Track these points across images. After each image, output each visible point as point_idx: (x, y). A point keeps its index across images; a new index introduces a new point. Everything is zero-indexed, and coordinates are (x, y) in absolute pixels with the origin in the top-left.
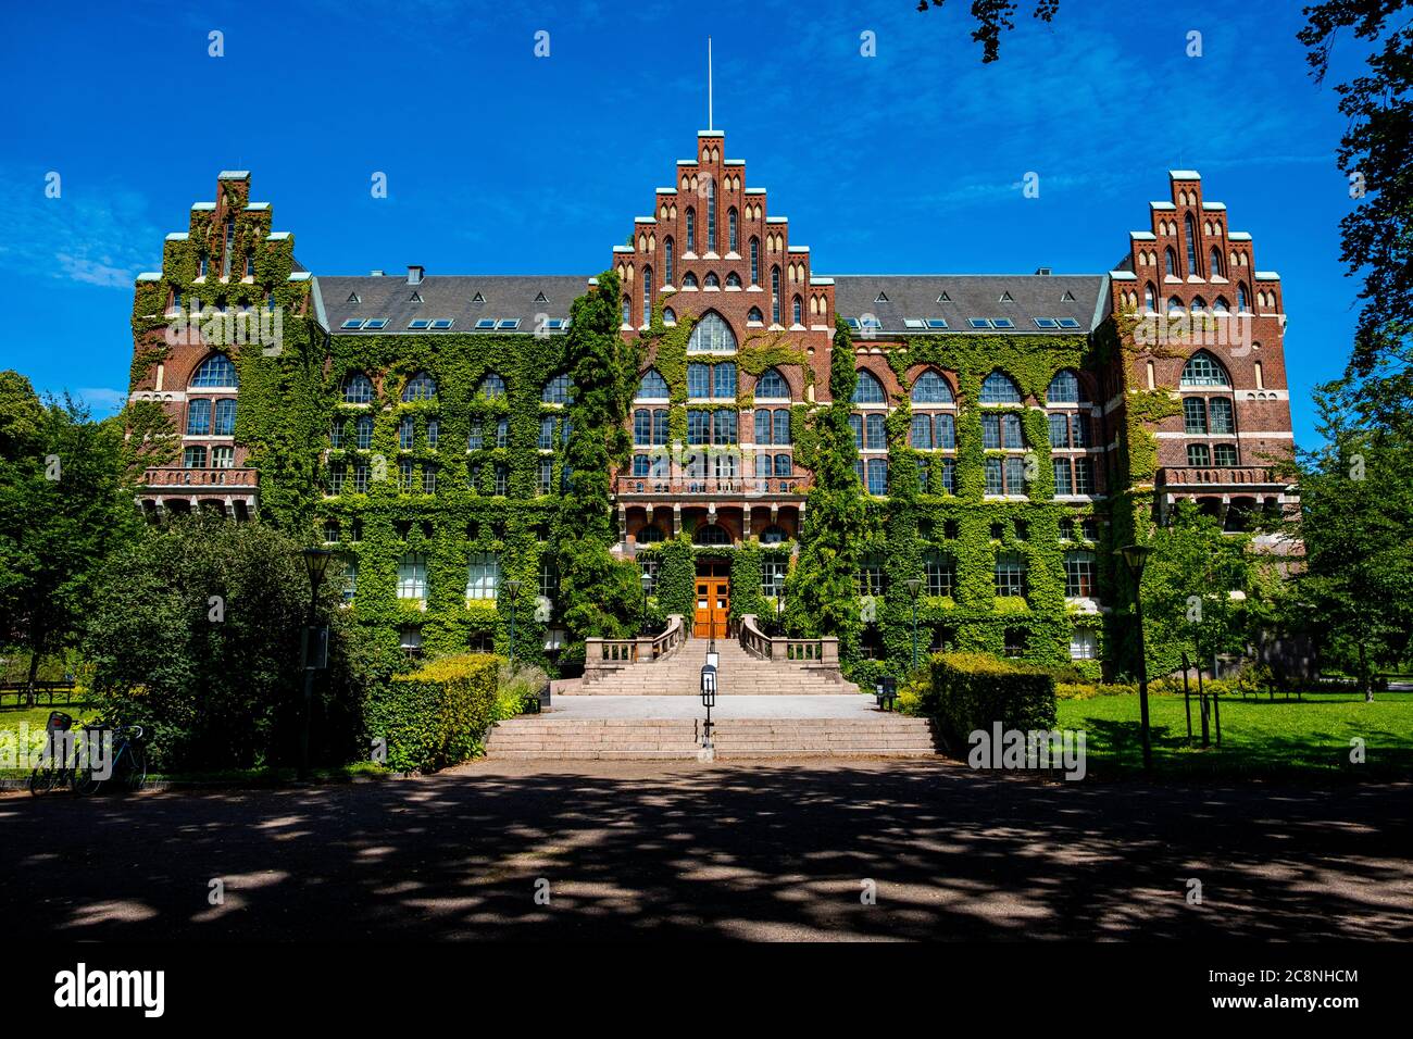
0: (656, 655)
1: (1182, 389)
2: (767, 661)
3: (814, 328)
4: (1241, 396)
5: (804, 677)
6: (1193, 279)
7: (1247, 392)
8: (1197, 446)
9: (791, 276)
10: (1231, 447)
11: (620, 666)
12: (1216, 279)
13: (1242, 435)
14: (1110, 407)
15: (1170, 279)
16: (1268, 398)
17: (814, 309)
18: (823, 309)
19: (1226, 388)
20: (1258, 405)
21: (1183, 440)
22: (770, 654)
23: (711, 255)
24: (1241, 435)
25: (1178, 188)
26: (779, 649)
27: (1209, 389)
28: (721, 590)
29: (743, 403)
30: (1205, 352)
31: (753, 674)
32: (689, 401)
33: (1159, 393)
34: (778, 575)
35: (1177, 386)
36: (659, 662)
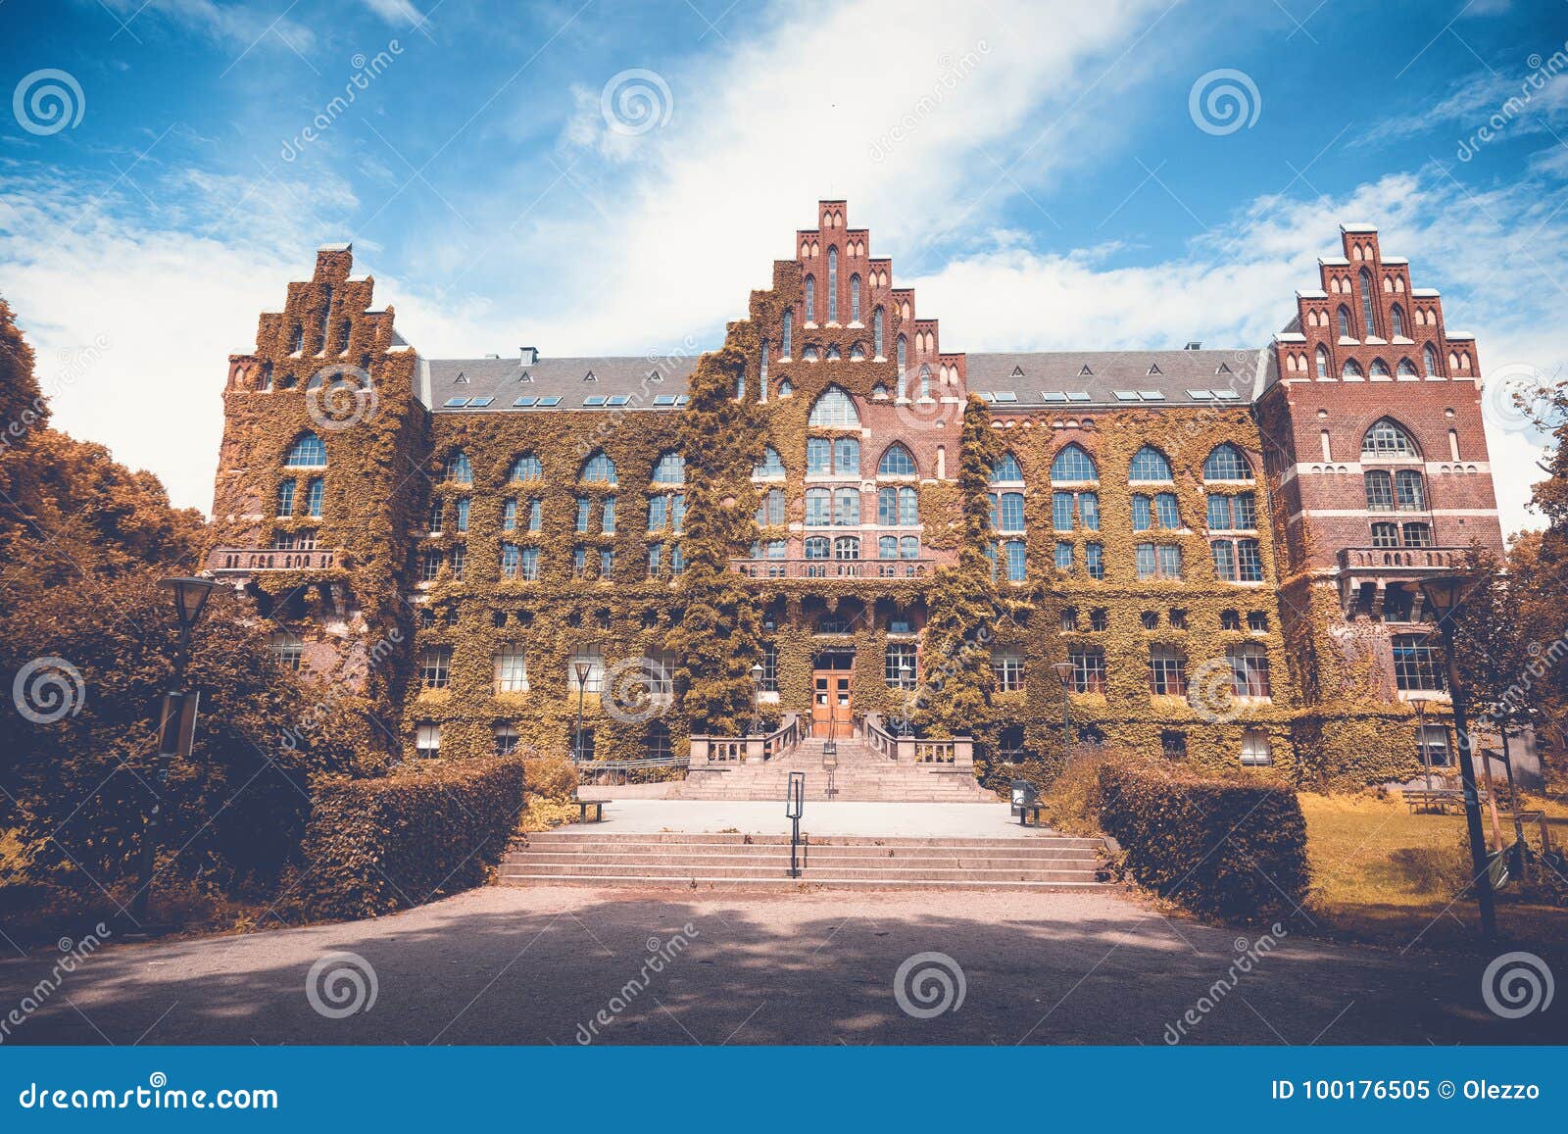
0: (767, 756)
1: (1364, 461)
2: (892, 763)
4: (1433, 469)
5: (934, 782)
6: (1372, 340)
7: (1440, 464)
8: (1383, 524)
9: (919, 346)
10: (1425, 526)
11: (727, 768)
12: (1399, 339)
13: (1438, 511)
15: (1345, 340)
16: (1466, 471)
17: (944, 379)
18: (954, 380)
19: (1416, 461)
20: (1455, 478)
21: (1366, 519)
22: (894, 755)
23: (833, 324)
24: (1436, 512)
25: (1351, 242)
26: (906, 750)
27: (1394, 461)
28: (843, 684)
29: (865, 482)
30: (1389, 420)
31: (875, 778)
32: (808, 479)
33: (1336, 465)
34: (906, 668)
35: (1357, 459)
36: (771, 762)
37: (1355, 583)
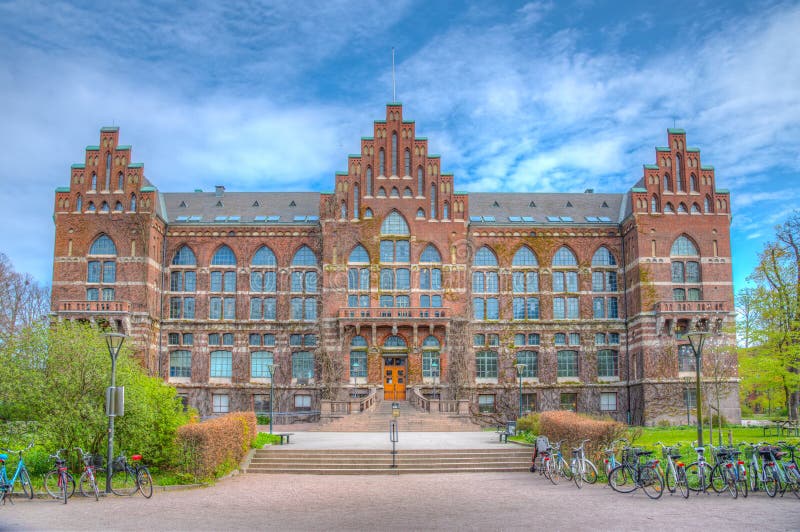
0: (362, 410)
1: (672, 257)
2: (426, 413)
3: (456, 221)
4: (705, 260)
5: (449, 422)
6: (679, 193)
7: (707, 259)
8: (680, 290)
9: (443, 190)
10: (698, 290)
11: (341, 416)
12: (693, 193)
13: (704, 283)
14: (629, 267)
15: (666, 193)
16: (720, 262)
17: (455, 209)
18: (461, 209)
19: (696, 257)
20: (714, 266)
21: (671, 286)
22: (428, 409)
23: (394, 177)
25: (672, 139)
26: (434, 406)
27: (687, 256)
28: (400, 373)
29: (413, 265)
30: (684, 234)
31: (419, 420)
32: (382, 263)
33: (658, 259)
34: (435, 365)
35: (668, 255)
36: (364, 413)
37: (662, 319)
